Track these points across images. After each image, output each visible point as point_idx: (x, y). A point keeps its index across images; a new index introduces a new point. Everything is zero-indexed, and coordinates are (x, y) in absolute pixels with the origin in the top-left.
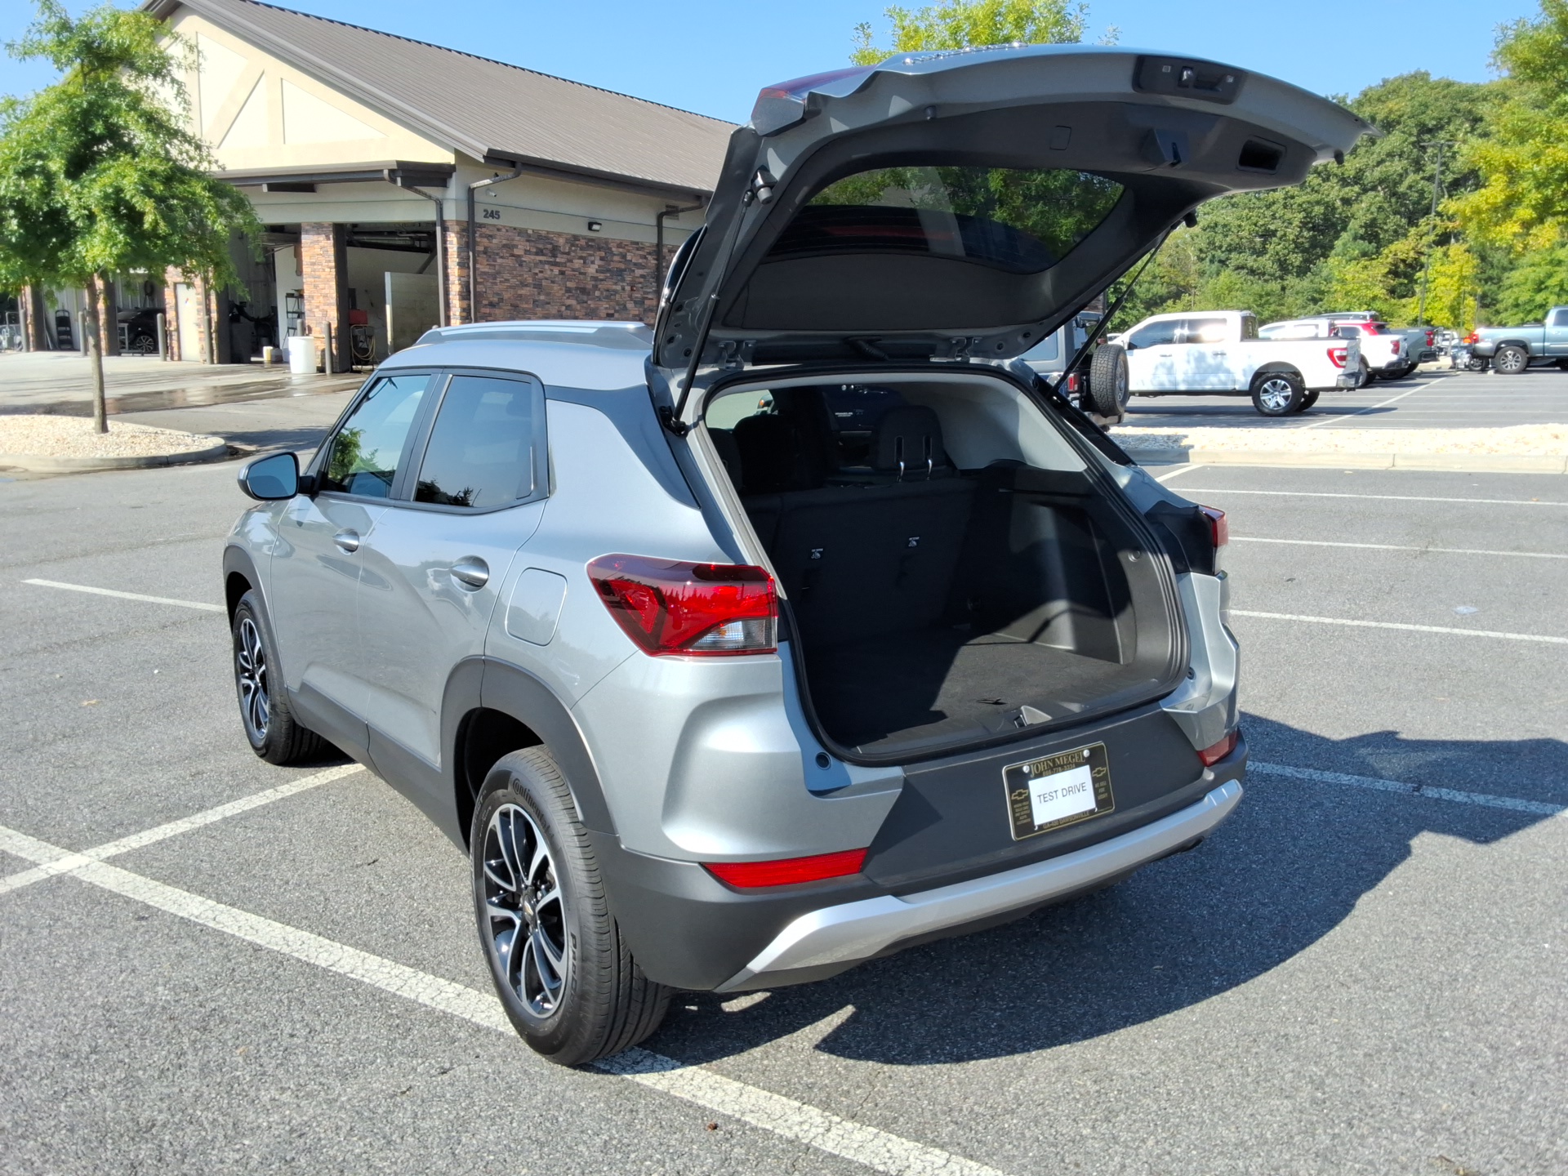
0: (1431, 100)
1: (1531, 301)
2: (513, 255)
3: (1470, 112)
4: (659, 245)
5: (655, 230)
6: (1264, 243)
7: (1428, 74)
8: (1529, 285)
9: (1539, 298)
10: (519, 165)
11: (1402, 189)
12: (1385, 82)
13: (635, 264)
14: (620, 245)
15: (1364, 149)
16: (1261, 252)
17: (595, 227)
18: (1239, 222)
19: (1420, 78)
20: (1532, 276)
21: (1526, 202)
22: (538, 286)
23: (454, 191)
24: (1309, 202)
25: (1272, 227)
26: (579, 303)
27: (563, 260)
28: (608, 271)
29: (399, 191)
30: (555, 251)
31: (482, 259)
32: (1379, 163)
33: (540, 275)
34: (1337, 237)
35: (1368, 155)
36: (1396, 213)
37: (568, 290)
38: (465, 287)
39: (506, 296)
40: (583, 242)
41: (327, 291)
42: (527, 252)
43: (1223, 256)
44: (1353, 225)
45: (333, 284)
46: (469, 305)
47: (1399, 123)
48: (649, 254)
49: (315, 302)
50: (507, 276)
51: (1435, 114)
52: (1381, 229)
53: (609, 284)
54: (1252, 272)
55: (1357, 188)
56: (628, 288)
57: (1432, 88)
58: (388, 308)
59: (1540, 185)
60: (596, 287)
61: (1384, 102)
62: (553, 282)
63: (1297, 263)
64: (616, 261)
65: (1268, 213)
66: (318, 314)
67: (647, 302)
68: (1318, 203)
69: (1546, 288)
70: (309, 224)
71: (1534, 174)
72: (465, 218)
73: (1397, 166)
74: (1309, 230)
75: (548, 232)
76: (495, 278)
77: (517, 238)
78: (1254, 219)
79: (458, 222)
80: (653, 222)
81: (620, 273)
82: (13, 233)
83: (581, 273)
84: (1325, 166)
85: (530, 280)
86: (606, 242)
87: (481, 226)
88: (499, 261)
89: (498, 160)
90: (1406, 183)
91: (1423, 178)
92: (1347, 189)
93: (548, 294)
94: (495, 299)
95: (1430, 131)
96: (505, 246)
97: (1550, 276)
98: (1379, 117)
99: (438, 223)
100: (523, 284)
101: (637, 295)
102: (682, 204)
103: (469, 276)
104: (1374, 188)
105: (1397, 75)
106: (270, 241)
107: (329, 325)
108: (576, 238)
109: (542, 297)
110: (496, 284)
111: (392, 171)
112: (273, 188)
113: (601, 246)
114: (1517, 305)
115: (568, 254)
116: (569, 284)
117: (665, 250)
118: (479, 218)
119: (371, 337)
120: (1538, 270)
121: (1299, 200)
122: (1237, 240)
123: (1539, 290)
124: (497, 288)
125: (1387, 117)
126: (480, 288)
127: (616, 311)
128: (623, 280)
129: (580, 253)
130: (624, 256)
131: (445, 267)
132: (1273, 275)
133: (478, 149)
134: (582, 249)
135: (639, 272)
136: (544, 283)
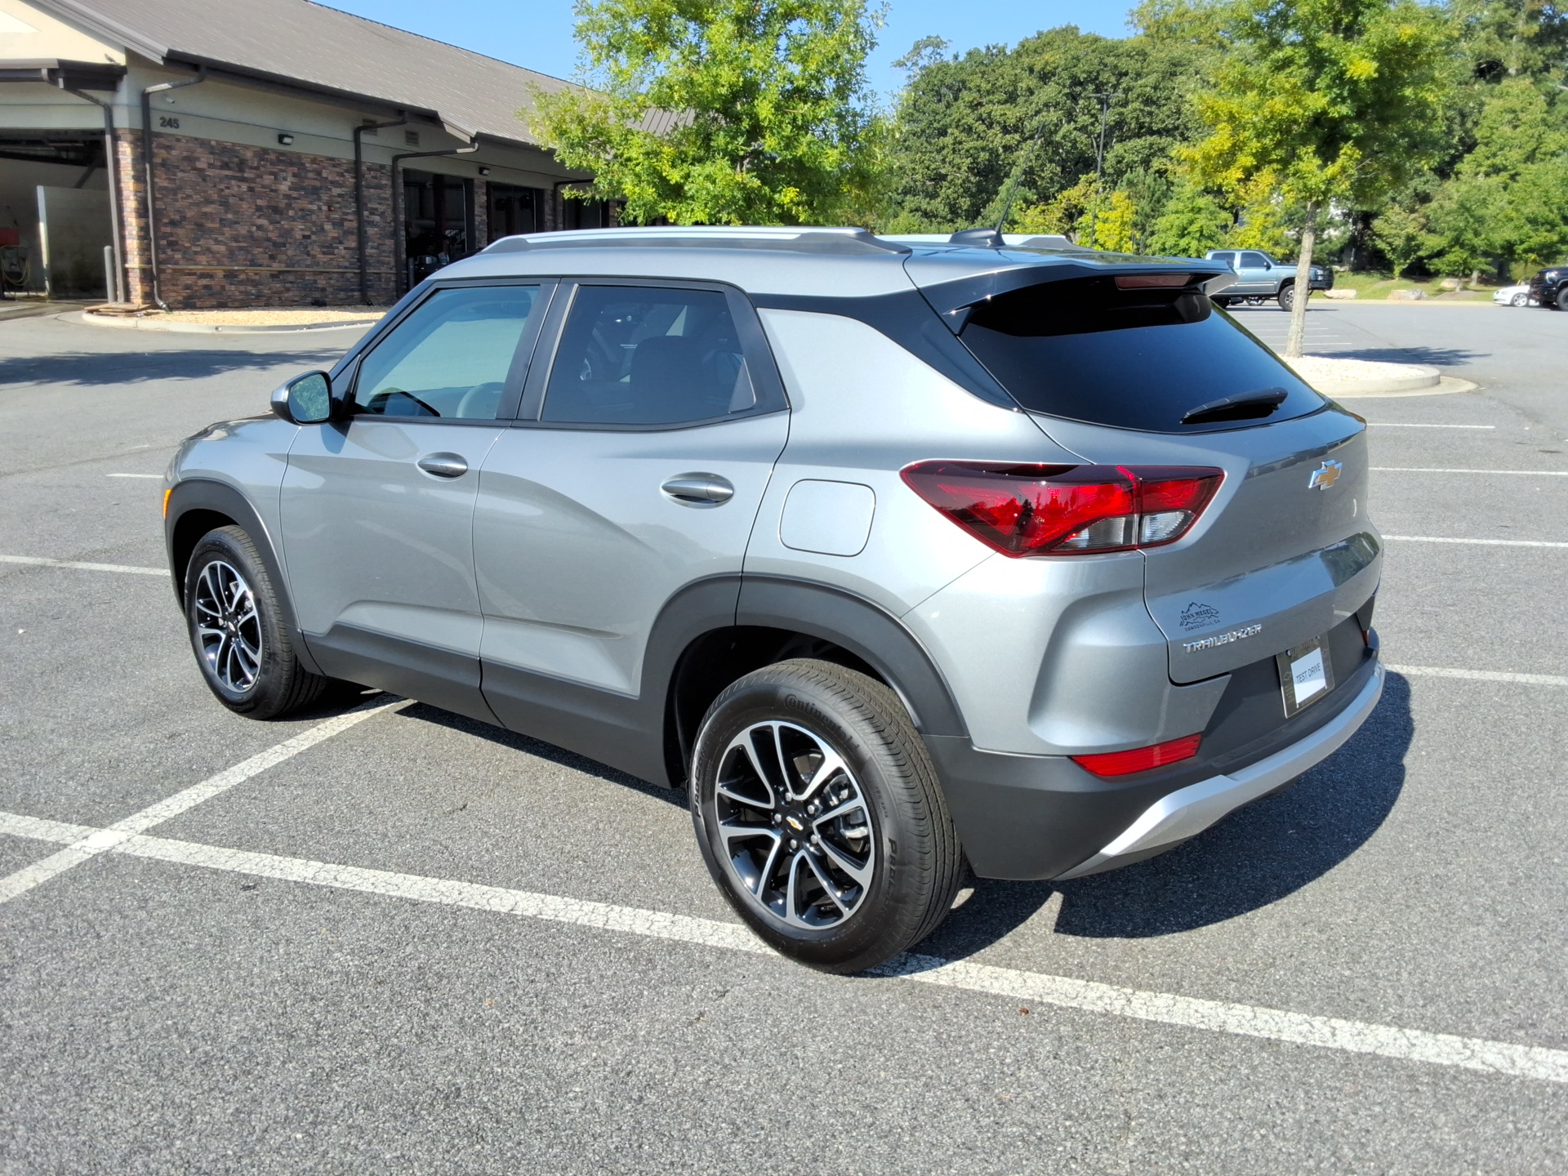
0: (1081, 54)
1: (1177, 245)
2: (195, 169)
3: (1116, 67)
4: (357, 162)
5: (352, 145)
6: (935, 187)
7: (1077, 29)
8: (1174, 231)
9: (1183, 243)
10: (203, 69)
11: (1058, 138)
12: (1040, 34)
13: (332, 182)
14: (314, 161)
15: (1023, 99)
16: (933, 196)
17: (287, 140)
18: (913, 165)
19: (1070, 32)
20: (1177, 222)
21: (1247, 150)
22: (224, 203)
23: (124, 97)
24: (976, 148)
25: (943, 171)
26: (271, 222)
27: (252, 176)
28: (303, 188)
29: (60, 93)
30: (242, 165)
31: (160, 172)
32: (1037, 113)
33: (227, 191)
34: (1001, 183)
35: (1027, 104)
36: (1051, 161)
37: (259, 208)
38: (142, 203)
39: (189, 214)
40: (273, 157)
42: (211, 166)
43: (899, 198)
44: (1016, 172)
46: (147, 224)
47: (1054, 75)
48: (347, 171)
50: (189, 191)
51: (1086, 68)
52: (1039, 176)
53: (304, 203)
54: (926, 214)
55: (1017, 136)
56: (325, 208)
57: (1081, 43)
58: (43, 228)
59: (1260, 135)
60: (289, 206)
61: (1040, 54)
62: (241, 199)
63: (965, 207)
64: (311, 179)
65: (939, 157)
67: (346, 224)
68: (983, 149)
69: (1189, 233)
71: (1254, 124)
72: (139, 125)
73: (1053, 116)
74: (976, 175)
75: (234, 144)
76: (175, 194)
77: (199, 150)
78: (927, 163)
79: (132, 131)
80: (348, 135)
81: (315, 191)
83: (272, 190)
84: (989, 114)
85: (215, 197)
86: (299, 156)
87: (159, 135)
88: (180, 175)
89: (178, 62)
90: (1061, 133)
91: (1075, 129)
92: (1008, 137)
93: (236, 213)
94: (177, 217)
95: (1081, 84)
96: (185, 158)
97: (1191, 222)
98: (1037, 68)
99: (108, 130)
100: (208, 201)
101: (336, 216)
102: (380, 119)
103: (146, 191)
104: (1031, 137)
105: (1050, 28)
108: (265, 151)
109: (230, 216)
110: (177, 200)
111: (51, 72)
113: (293, 161)
114: (1164, 250)
115: (257, 168)
116: (260, 202)
117: (364, 168)
118: (156, 127)
119: (24, 260)
120: (1182, 217)
121: (966, 146)
122: (912, 184)
123: (1182, 236)
124: (178, 205)
125: (1043, 69)
126: (160, 205)
127: (313, 233)
128: (319, 199)
129: (270, 168)
130: (319, 173)
131: (118, 181)
132: (944, 218)
133: (156, 49)
134: (272, 163)
135: (336, 191)
136: (231, 200)
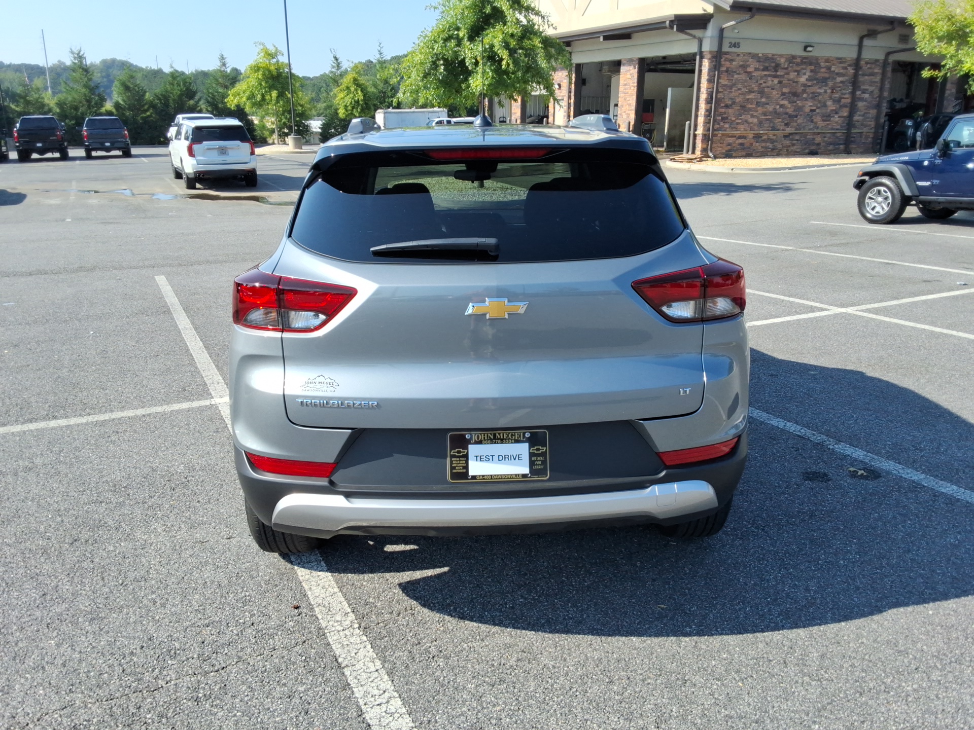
2: (746, 72)
4: (858, 59)
5: (857, 48)
10: (754, 10)
13: (837, 74)
14: (827, 61)
17: (809, 49)
22: (761, 92)
23: (711, 31)
26: (790, 102)
27: (782, 74)
28: (816, 79)
29: (675, 34)
30: (777, 67)
31: (724, 76)
33: (764, 85)
37: (783, 94)
38: (710, 95)
39: (738, 100)
40: (798, 60)
41: (630, 102)
42: (756, 69)
45: (634, 97)
46: (711, 107)
48: (850, 65)
49: (624, 109)
50: (740, 86)
53: (815, 89)
56: (829, 91)
58: (668, 112)
60: (804, 91)
62: (773, 89)
64: (823, 73)
66: (625, 116)
67: (843, 100)
70: (625, 60)
72: (715, 49)
75: (773, 55)
76: (731, 89)
77: (751, 60)
79: (711, 52)
80: (855, 41)
81: (824, 81)
82: (441, 73)
83: (794, 82)
85: (756, 88)
86: (817, 58)
87: (726, 53)
88: (736, 76)
89: (739, 7)
93: (768, 98)
94: (730, 103)
96: (741, 66)
99: (698, 53)
100: (751, 92)
101: (837, 96)
102: (880, 29)
103: (713, 88)
106: (609, 71)
107: (629, 123)
108: (794, 57)
109: (763, 100)
110: (731, 92)
111: (671, 22)
112: (606, 38)
113: (813, 62)
115: (786, 69)
116: (784, 90)
117: (862, 63)
118: (726, 48)
119: (654, 130)
124: (732, 95)
126: (720, 96)
127: (818, 108)
128: (826, 85)
129: (795, 68)
130: (829, 68)
131: (699, 83)
133: (727, 2)
134: (798, 64)
135: (839, 79)
136: (766, 90)
